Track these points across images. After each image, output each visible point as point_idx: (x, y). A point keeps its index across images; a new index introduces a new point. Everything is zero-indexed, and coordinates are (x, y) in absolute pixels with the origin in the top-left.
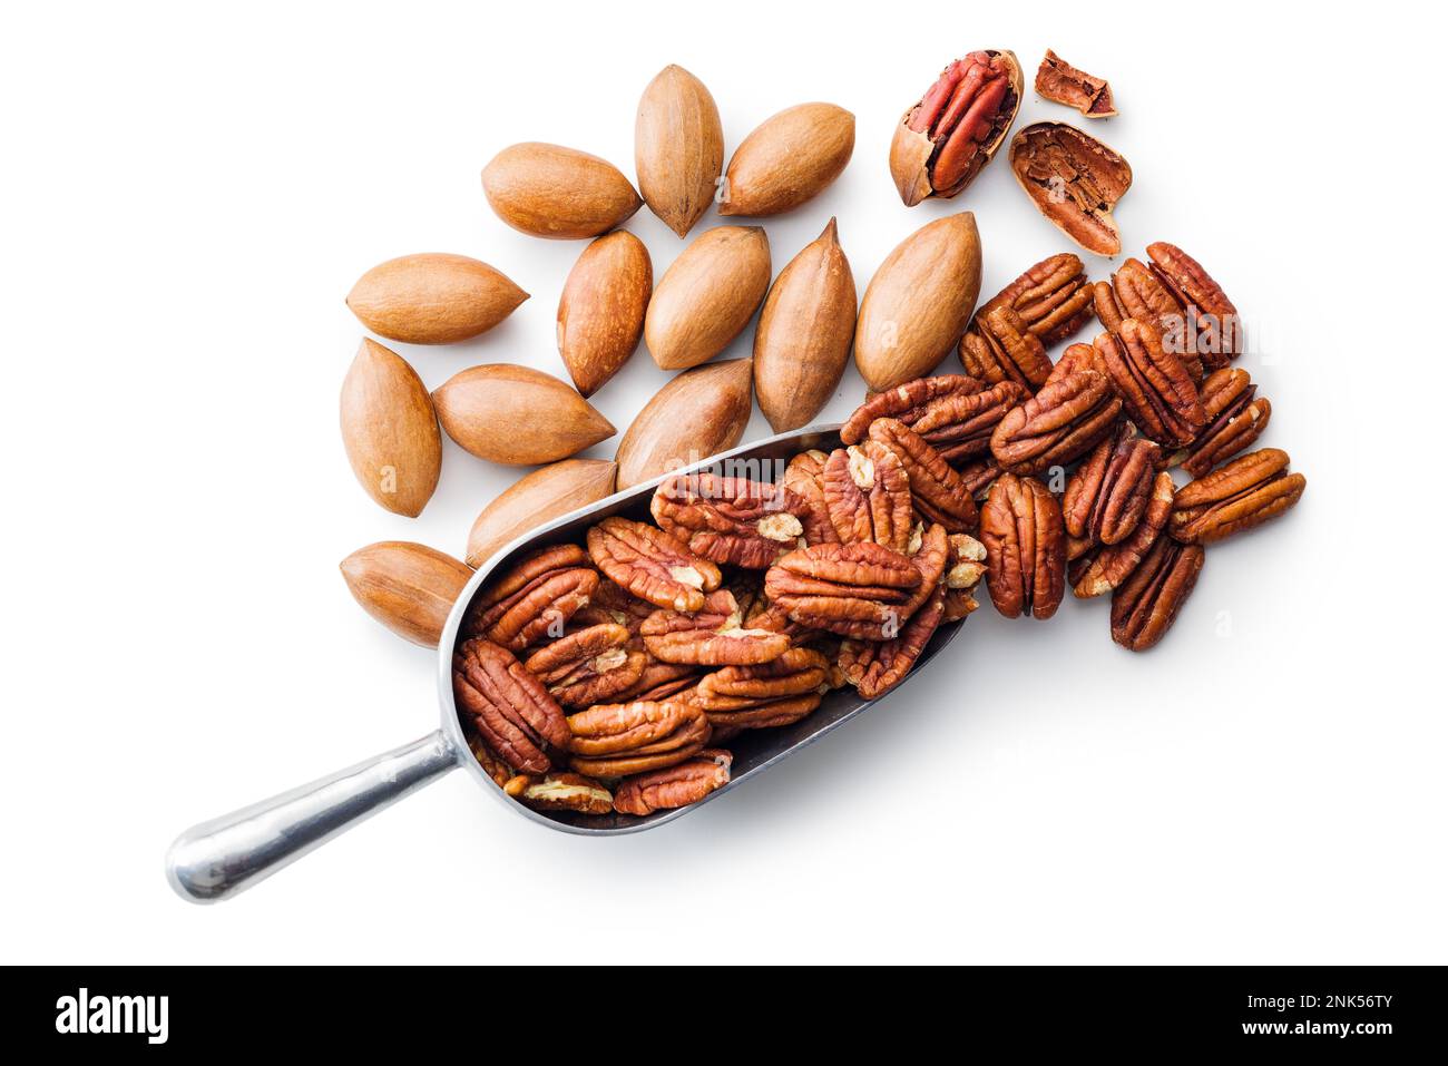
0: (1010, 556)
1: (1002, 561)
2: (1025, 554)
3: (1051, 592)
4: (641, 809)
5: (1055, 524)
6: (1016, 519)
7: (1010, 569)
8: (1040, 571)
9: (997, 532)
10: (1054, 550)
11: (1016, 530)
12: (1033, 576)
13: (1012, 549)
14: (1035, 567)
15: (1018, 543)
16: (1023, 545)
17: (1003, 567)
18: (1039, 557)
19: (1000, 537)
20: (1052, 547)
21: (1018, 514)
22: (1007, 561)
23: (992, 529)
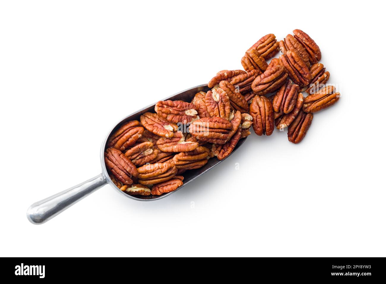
0: (258, 118)
1: (256, 120)
2: (263, 117)
3: (270, 127)
4: (159, 193)
5: (271, 109)
6: (260, 108)
7: (259, 122)
8: (267, 122)
9: (254, 112)
10: (271, 116)
11: (260, 111)
12: (265, 123)
13: (259, 116)
14: (266, 121)
15: (261, 115)
16: (262, 115)
17: (257, 121)
18: (267, 118)
19: (255, 113)
20: (270, 115)
21: (260, 106)
22: (258, 120)
23: (253, 111)
